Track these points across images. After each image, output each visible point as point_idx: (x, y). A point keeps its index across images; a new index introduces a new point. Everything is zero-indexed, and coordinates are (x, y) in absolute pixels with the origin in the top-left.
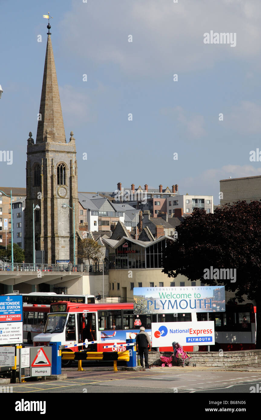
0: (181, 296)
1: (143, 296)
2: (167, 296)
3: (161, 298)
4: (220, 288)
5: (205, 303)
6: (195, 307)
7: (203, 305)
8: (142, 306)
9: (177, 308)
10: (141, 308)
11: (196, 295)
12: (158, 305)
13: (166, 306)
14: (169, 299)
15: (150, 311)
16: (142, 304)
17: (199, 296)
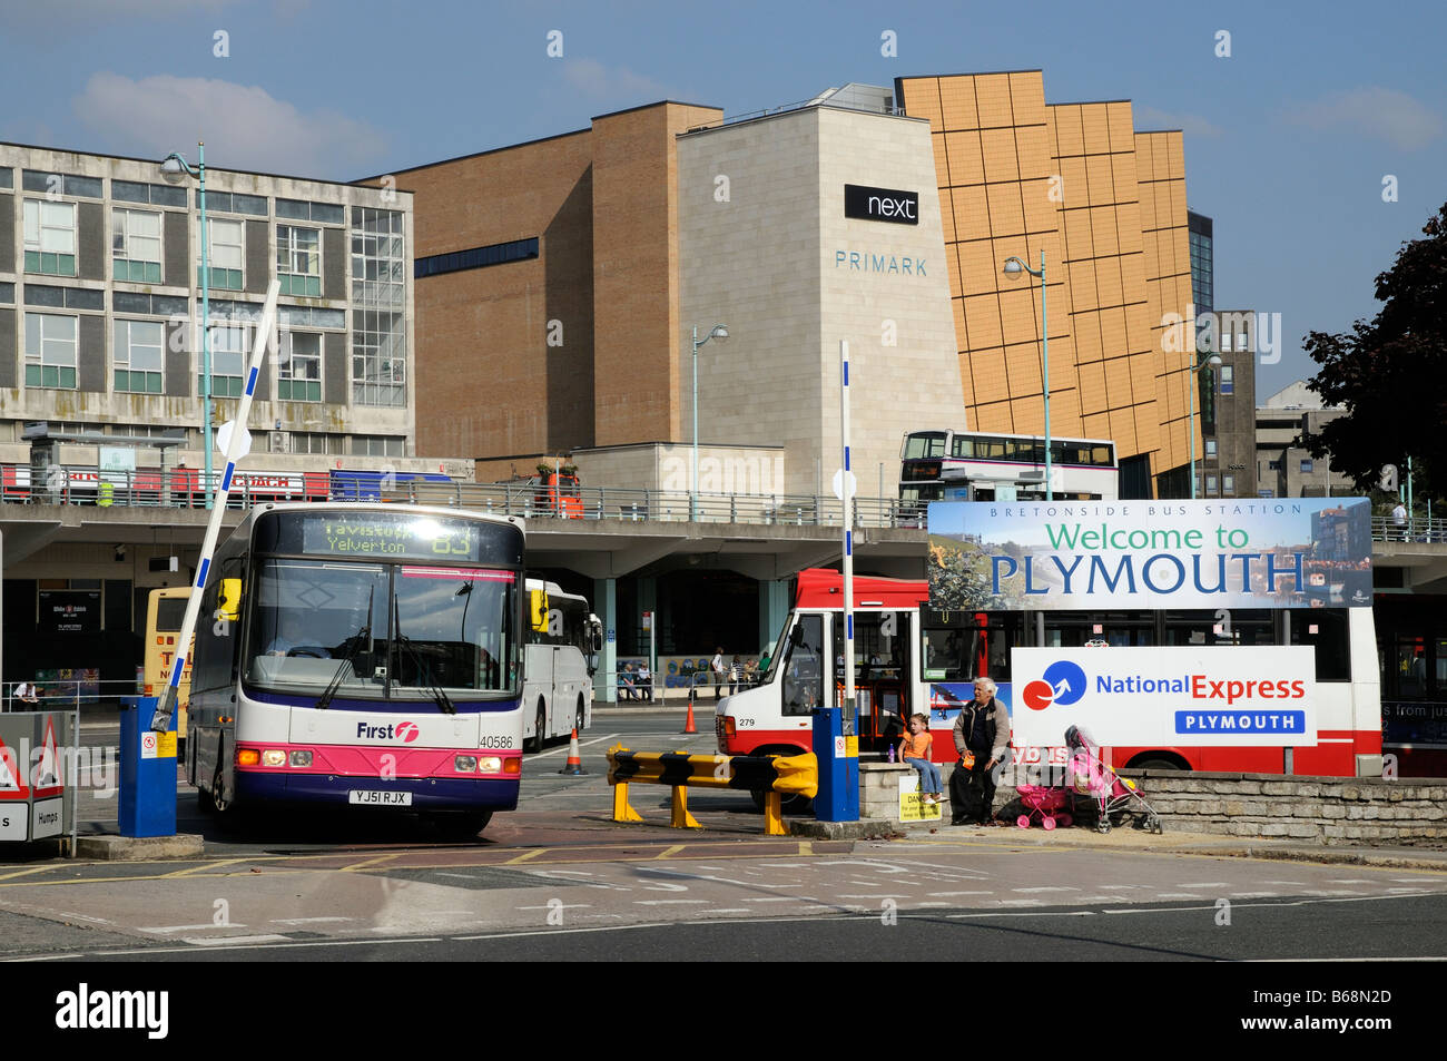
0: (1150, 539)
1: (970, 538)
2: (1083, 538)
3: (1056, 546)
4: (1344, 508)
5: (1271, 571)
6: (1222, 587)
7: (1257, 577)
8: (966, 580)
9: (1133, 589)
10: (963, 588)
11: (1225, 537)
12: (1043, 576)
13: (1080, 578)
14: (1096, 553)
15: (1002, 599)
16: (969, 572)
17: (1238, 539)
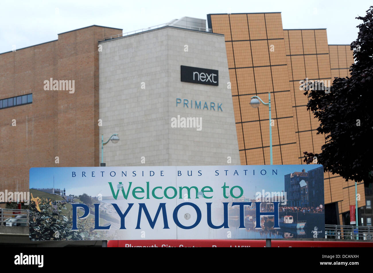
0: (178, 192)
1: (58, 192)
2: (134, 192)
3: (115, 197)
4: (306, 171)
5: (258, 214)
6: (225, 225)
7: (249, 218)
8: (54, 220)
9: (166, 226)
10: (52, 225)
11: (228, 191)
12: (106, 217)
13: (131, 218)
14: (142, 201)
15: (79, 233)
16: (57, 215)
17: (237, 192)
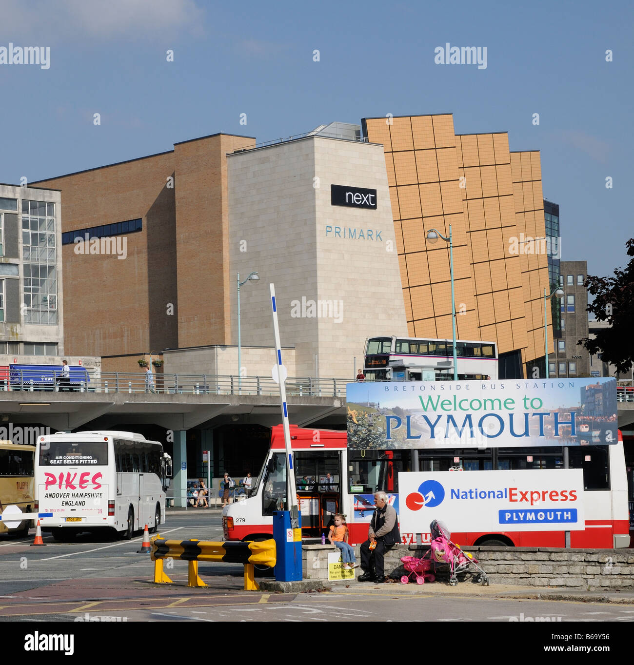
0: (482, 404)
1: (372, 405)
2: (442, 404)
3: (425, 409)
5: (557, 423)
6: (526, 434)
7: (548, 427)
8: (370, 431)
9: (472, 435)
10: (368, 436)
11: (528, 402)
12: (418, 428)
13: (439, 430)
14: (449, 413)
15: (392, 442)
16: (372, 426)
17: (536, 404)
